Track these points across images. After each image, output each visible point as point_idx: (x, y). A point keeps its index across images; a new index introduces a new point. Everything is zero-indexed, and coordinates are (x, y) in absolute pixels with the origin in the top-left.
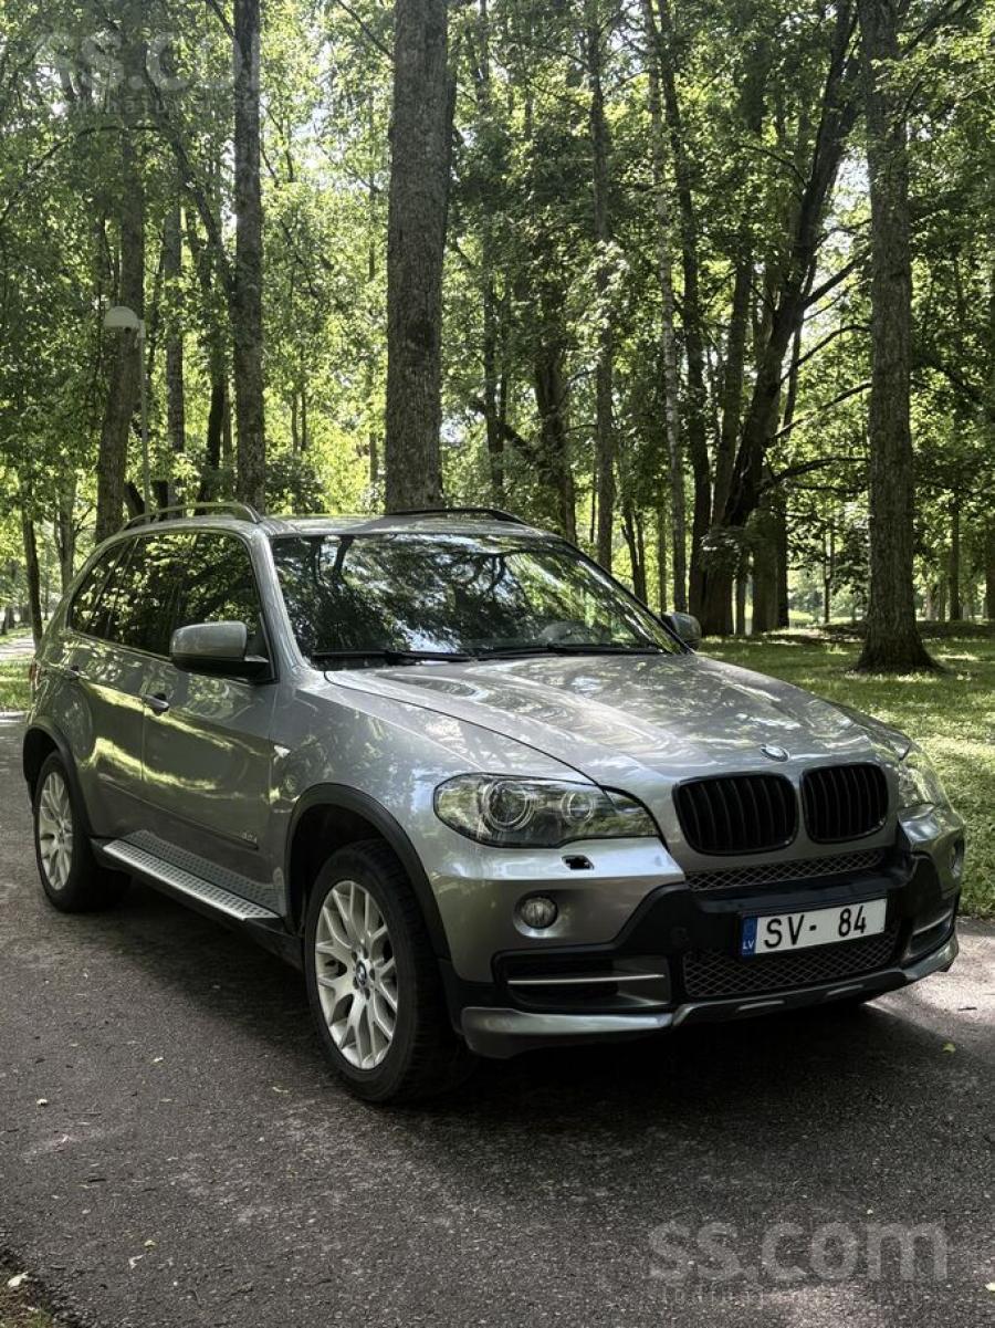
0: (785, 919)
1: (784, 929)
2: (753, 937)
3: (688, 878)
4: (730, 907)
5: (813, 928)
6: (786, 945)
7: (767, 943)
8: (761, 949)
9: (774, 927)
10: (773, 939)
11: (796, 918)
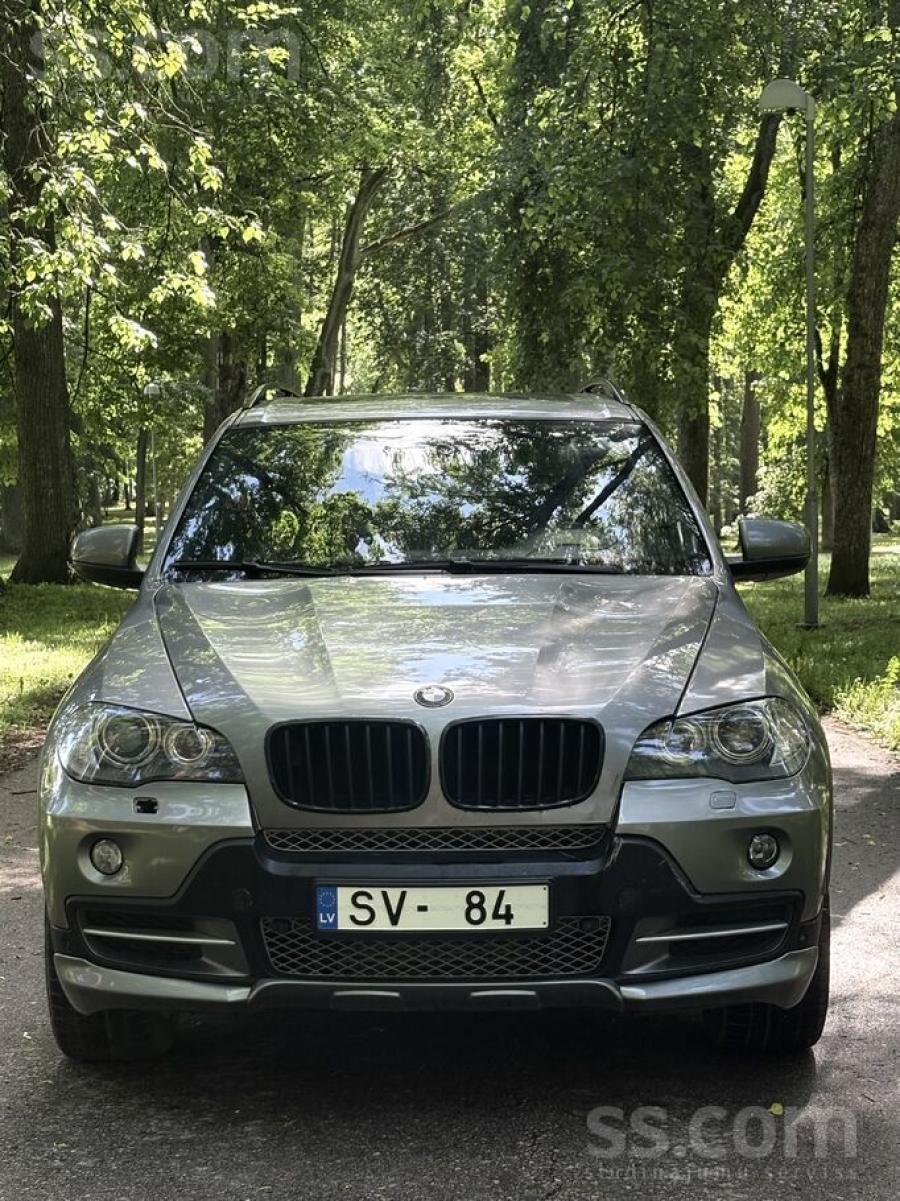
0: (376, 893)
1: (377, 903)
2: (334, 910)
3: (259, 833)
4: (306, 870)
5: (423, 909)
6: (382, 923)
7: (353, 918)
8: (345, 924)
9: (361, 900)
10: (363, 915)
11: (394, 894)
